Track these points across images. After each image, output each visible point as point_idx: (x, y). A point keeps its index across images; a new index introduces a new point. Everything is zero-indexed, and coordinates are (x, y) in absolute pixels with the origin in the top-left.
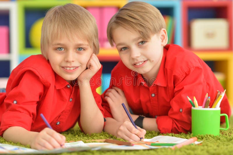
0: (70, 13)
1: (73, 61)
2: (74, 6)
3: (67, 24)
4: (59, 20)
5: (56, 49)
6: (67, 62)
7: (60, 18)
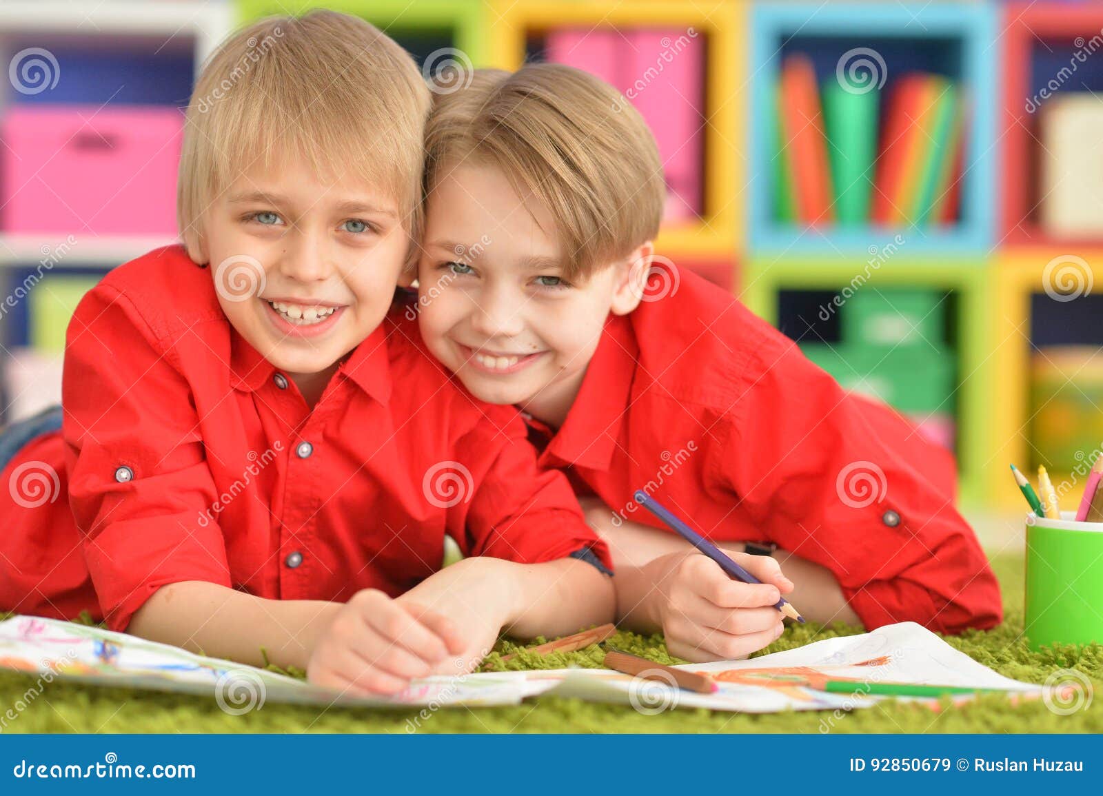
0: (326, 54)
1: (321, 280)
2: (344, 25)
3: (306, 103)
4: (270, 84)
5: (247, 218)
6: (293, 279)
7: (278, 74)
